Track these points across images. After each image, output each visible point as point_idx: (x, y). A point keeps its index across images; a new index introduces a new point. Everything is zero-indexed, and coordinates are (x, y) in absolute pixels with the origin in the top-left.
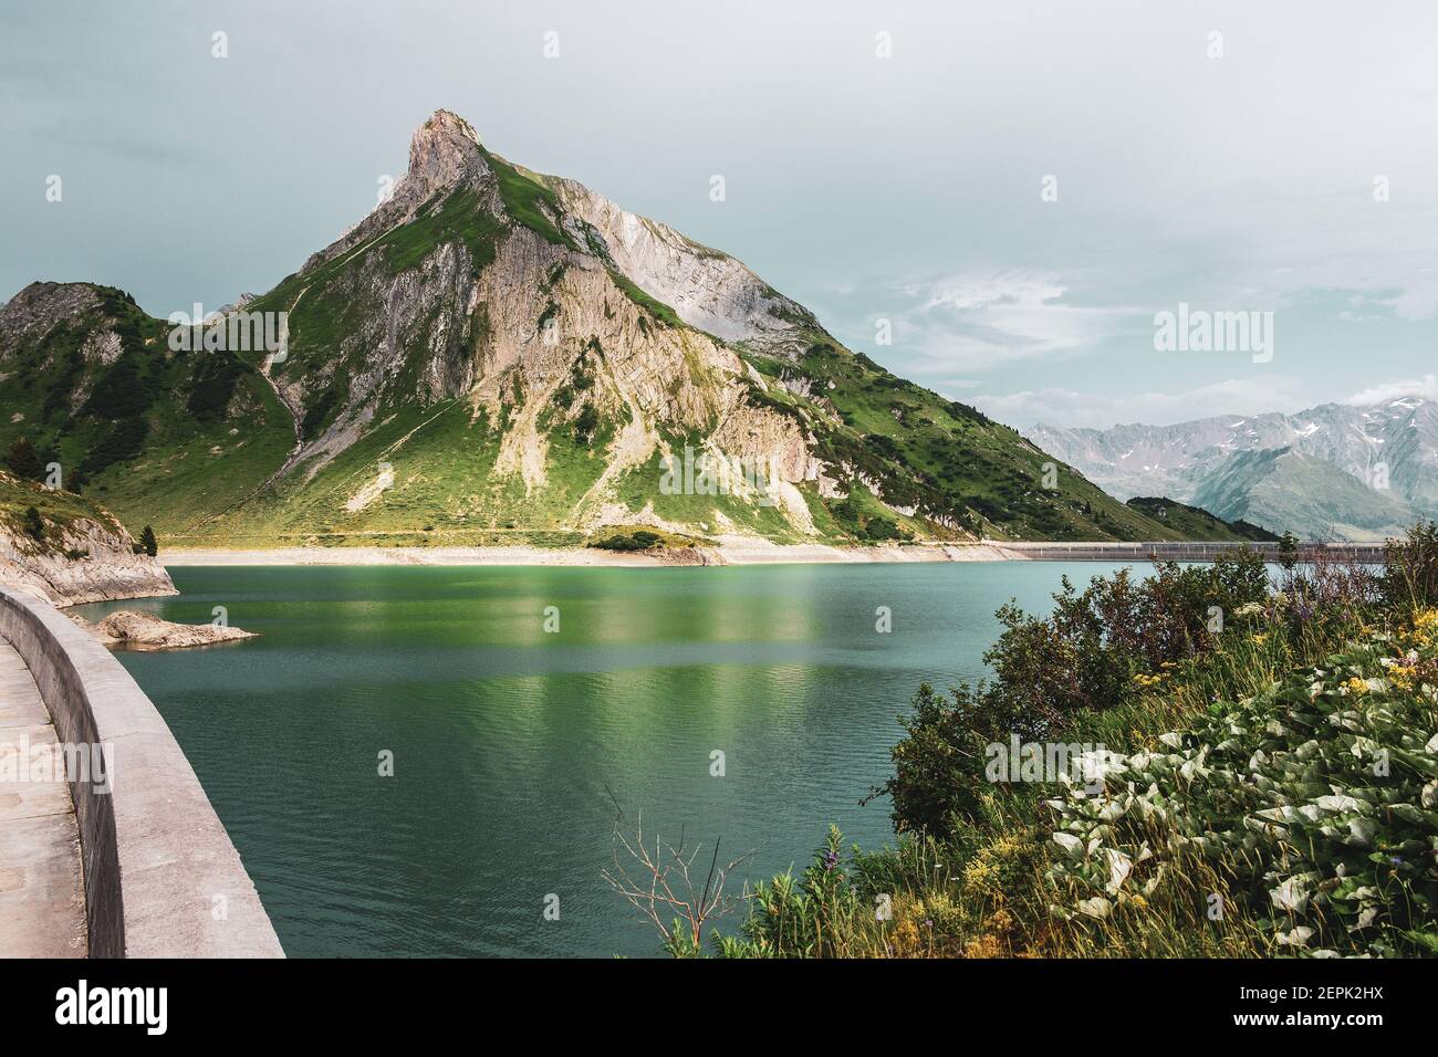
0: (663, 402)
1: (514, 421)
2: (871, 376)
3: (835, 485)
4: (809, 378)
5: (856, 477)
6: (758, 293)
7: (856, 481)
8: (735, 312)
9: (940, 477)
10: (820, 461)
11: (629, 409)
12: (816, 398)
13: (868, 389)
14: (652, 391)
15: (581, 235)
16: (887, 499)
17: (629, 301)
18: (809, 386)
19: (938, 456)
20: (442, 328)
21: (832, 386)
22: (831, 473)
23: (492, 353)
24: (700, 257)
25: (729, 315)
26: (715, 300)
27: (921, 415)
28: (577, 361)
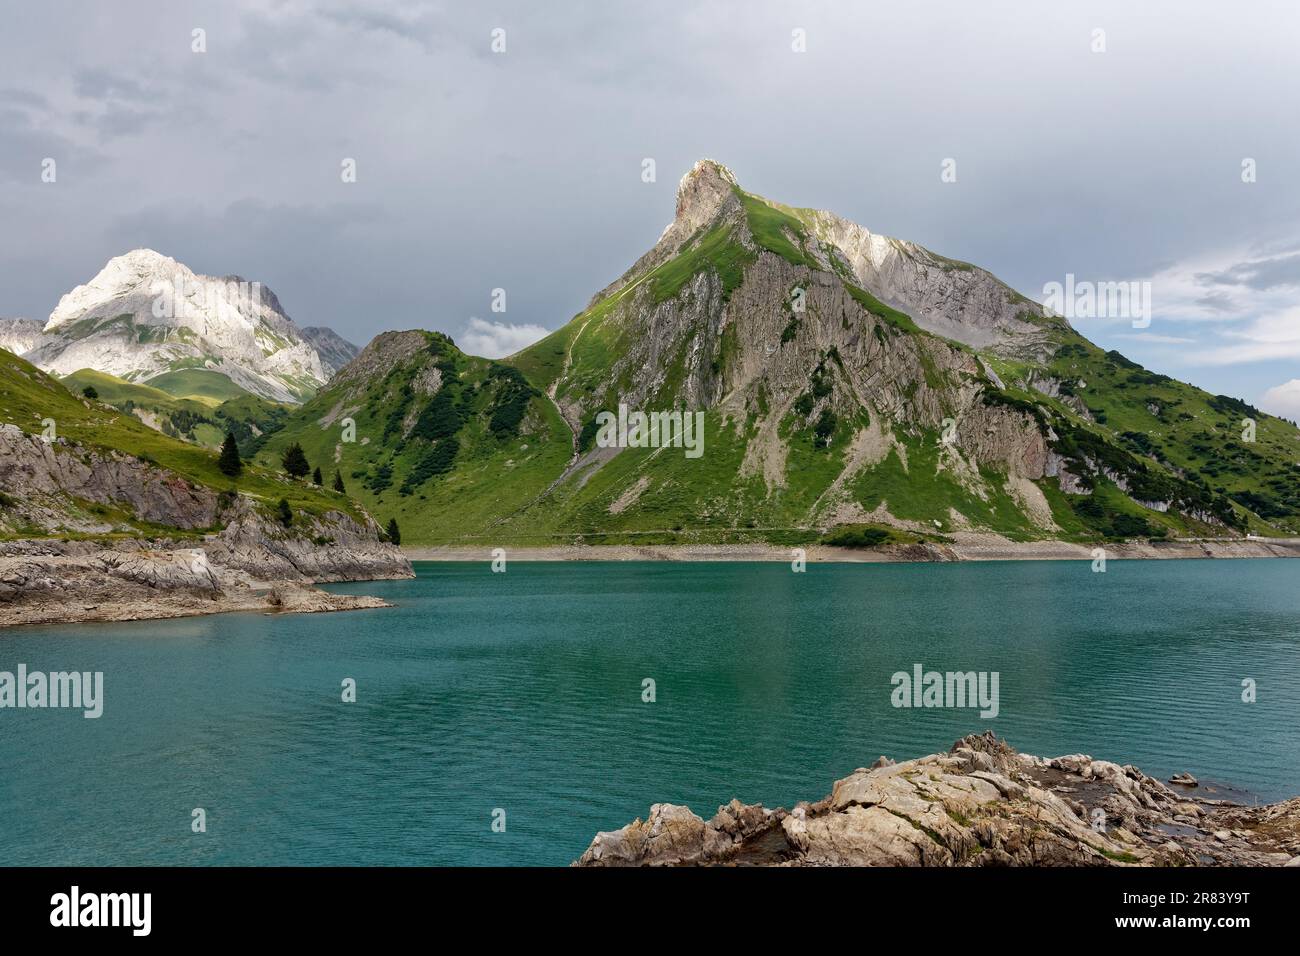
0: (899, 405)
1: (758, 428)
2: (1123, 374)
3: (1077, 480)
4: (1057, 377)
5: (1101, 471)
6: (1005, 300)
7: (1101, 476)
8: (982, 320)
9: (1201, 472)
10: (1060, 457)
11: (866, 413)
12: (1066, 398)
13: (1122, 386)
14: (888, 395)
15: (824, 256)
16: (1136, 494)
17: (866, 312)
18: (1058, 386)
19: (1202, 451)
20: (696, 348)
21: (1083, 385)
22: (1073, 468)
23: (740, 367)
24: (946, 270)
25: (976, 322)
26: (962, 309)
27: (1180, 410)
28: (816, 371)
